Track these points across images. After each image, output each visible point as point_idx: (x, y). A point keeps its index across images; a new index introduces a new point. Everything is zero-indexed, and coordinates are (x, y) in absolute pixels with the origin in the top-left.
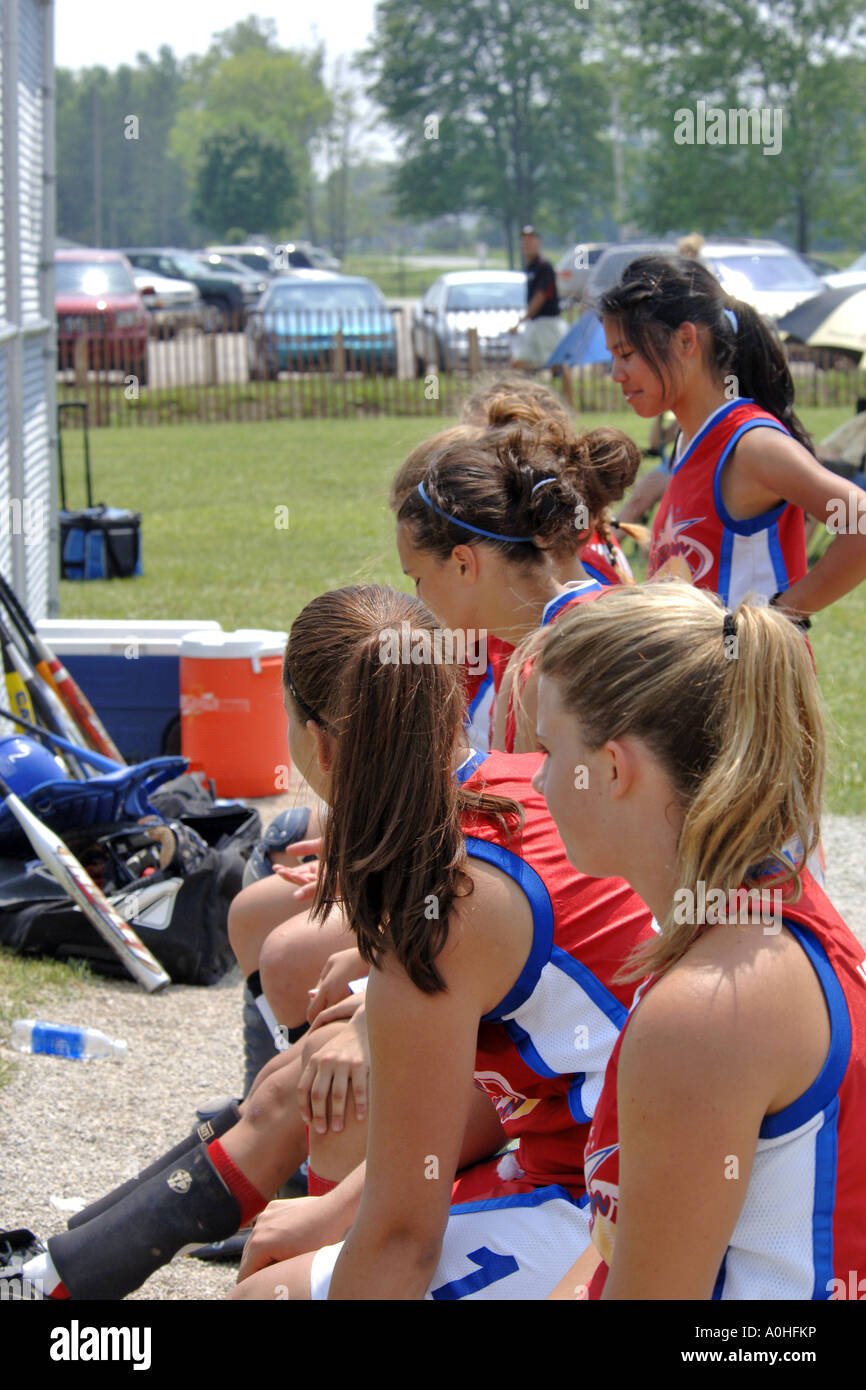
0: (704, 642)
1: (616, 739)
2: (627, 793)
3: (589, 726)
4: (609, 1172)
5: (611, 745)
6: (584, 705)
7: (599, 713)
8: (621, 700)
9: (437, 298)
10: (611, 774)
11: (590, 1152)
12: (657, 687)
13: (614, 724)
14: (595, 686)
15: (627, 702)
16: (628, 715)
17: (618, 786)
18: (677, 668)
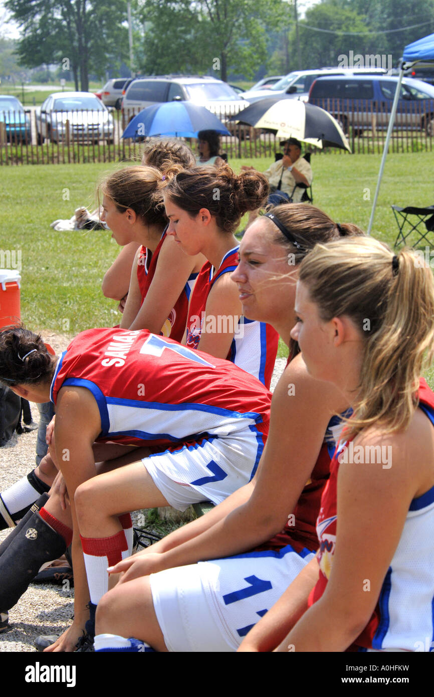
0: (382, 270)
1: (338, 317)
2: (343, 342)
3: (324, 309)
4: (331, 530)
5: (336, 319)
6: (321, 299)
7: (329, 303)
8: (340, 298)
9: (49, 106)
10: (334, 333)
11: (321, 520)
12: (359, 292)
13: (337, 309)
14: (327, 290)
15: (344, 299)
16: (345, 305)
17: (338, 340)
18: (369, 283)
